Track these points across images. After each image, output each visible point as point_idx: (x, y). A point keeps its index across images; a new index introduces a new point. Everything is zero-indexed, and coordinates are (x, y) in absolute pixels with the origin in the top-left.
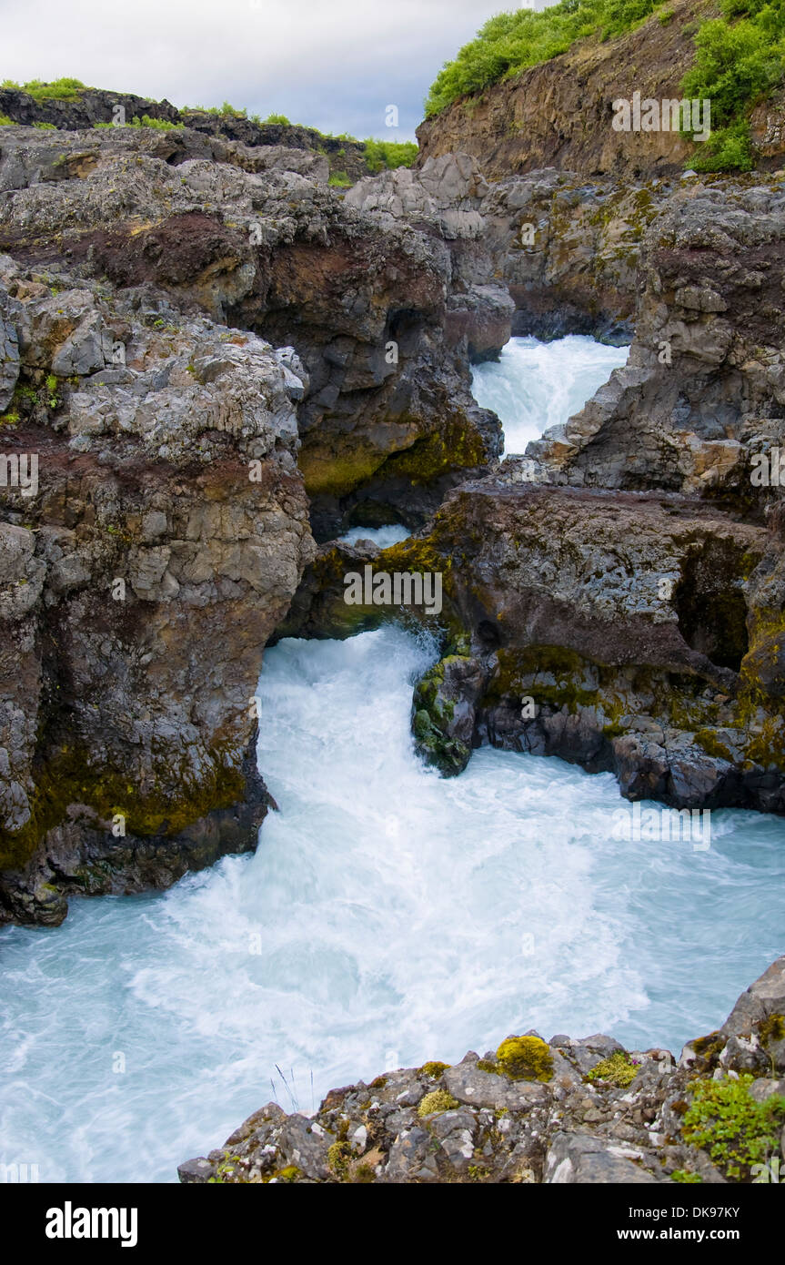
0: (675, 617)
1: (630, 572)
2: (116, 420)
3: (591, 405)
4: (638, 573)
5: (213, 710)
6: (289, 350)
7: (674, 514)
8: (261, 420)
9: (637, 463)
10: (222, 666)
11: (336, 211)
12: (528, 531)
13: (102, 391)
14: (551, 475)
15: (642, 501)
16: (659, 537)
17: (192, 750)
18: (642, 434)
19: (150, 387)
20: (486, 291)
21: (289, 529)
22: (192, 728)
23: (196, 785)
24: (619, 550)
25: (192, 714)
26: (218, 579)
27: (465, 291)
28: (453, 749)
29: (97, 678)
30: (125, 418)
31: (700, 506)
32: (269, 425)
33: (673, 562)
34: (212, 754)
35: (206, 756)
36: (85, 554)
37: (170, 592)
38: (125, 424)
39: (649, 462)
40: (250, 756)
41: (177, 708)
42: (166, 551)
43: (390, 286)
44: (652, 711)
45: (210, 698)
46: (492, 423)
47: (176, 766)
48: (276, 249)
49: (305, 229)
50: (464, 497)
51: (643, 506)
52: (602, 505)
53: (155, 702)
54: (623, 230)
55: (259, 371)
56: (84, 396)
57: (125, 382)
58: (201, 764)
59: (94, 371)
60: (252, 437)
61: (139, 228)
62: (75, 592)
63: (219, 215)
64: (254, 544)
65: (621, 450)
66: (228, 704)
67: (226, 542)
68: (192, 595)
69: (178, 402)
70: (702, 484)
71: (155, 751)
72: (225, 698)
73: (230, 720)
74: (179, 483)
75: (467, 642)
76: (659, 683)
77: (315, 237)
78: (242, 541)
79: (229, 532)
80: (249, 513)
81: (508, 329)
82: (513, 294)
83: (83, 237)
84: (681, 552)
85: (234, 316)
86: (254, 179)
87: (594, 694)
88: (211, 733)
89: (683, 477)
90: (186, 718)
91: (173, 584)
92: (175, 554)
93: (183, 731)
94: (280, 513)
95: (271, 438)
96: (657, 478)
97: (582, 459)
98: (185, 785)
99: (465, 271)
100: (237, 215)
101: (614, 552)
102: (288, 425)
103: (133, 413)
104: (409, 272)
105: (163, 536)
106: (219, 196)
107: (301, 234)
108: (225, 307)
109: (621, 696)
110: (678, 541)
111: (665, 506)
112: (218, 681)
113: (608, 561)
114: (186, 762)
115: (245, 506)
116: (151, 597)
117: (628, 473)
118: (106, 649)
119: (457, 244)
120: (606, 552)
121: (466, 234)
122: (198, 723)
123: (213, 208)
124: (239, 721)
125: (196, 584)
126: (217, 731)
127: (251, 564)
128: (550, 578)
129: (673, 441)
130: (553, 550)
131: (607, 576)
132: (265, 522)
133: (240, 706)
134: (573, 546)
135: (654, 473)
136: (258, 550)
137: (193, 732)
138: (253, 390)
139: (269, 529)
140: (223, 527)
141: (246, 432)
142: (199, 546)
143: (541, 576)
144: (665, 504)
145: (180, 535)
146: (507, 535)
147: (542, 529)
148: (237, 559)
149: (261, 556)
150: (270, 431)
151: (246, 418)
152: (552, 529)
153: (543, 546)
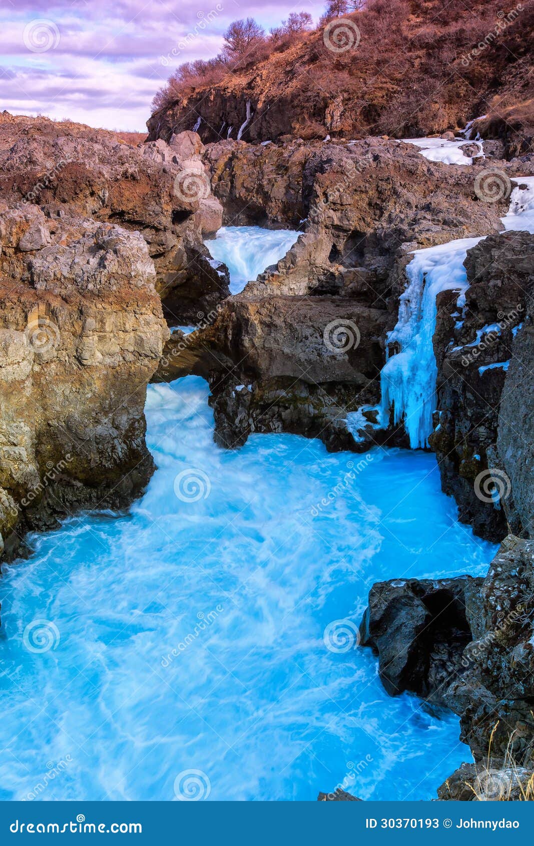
0: (347, 357)
1: (322, 336)
2: (60, 272)
3: (289, 253)
5: (124, 420)
7: (338, 306)
8: (139, 266)
9: (314, 282)
10: (126, 397)
11: (141, 161)
12: (268, 319)
13: (50, 258)
14: (273, 290)
15: (322, 300)
16: (334, 317)
17: (116, 441)
18: (317, 267)
19: (74, 255)
20: (208, 202)
21: (156, 323)
22: (114, 430)
23: (120, 459)
24: (315, 325)
25: (113, 423)
26: (123, 351)
30: (65, 271)
31: (349, 301)
32: (144, 270)
34: (125, 442)
35: (122, 444)
37: (99, 360)
38: (65, 274)
39: (320, 281)
40: (144, 442)
41: (105, 421)
42: (96, 338)
43: (172, 199)
44: (338, 404)
45: (122, 414)
46: (224, 269)
47: (109, 450)
49: (127, 171)
51: (322, 303)
52: (303, 303)
53: (95, 418)
54: (271, 169)
56: (39, 260)
58: (121, 449)
59: (42, 247)
60: (135, 277)
61: (40, 173)
62: (49, 362)
63: (84, 164)
64: (141, 332)
66: (131, 417)
67: (125, 331)
68: (108, 361)
70: (350, 291)
71: (97, 443)
72: (129, 413)
73: (133, 423)
74: (101, 302)
76: (340, 390)
77: (132, 175)
78: (135, 331)
79: (128, 327)
80: (137, 316)
81: (220, 222)
82: (222, 203)
83: (10, 179)
85: (96, 217)
87: (306, 399)
88: (123, 432)
89: (339, 287)
90: (110, 425)
91: (99, 356)
92: (101, 339)
93: (110, 432)
94: (151, 315)
95: (145, 277)
96: (324, 289)
97: (287, 281)
98: (115, 460)
100: (92, 165)
101: (313, 326)
102: (151, 269)
103: (68, 268)
105: (94, 331)
106: (81, 155)
107: (126, 174)
109: (321, 398)
112: (126, 405)
113: (311, 331)
114: (114, 448)
115: (135, 313)
116: (88, 363)
117: (310, 288)
120: (308, 327)
122: (117, 428)
123: (78, 161)
124: (136, 424)
125: (111, 355)
126: (127, 431)
127: (140, 342)
128: (281, 341)
129: (332, 270)
130: (281, 327)
131: (310, 338)
132: (145, 320)
133: (137, 417)
134: (291, 325)
135: (322, 286)
136: (142, 335)
137: (115, 433)
138: (134, 251)
139: (148, 323)
140: (124, 324)
141: (133, 274)
142: (112, 335)
143: (276, 341)
144: (333, 302)
145: (102, 329)
146: (256, 322)
147: (275, 318)
148: (132, 341)
149: (145, 338)
150: (144, 273)
151: (133, 267)
152: (279, 317)
153: (276, 326)
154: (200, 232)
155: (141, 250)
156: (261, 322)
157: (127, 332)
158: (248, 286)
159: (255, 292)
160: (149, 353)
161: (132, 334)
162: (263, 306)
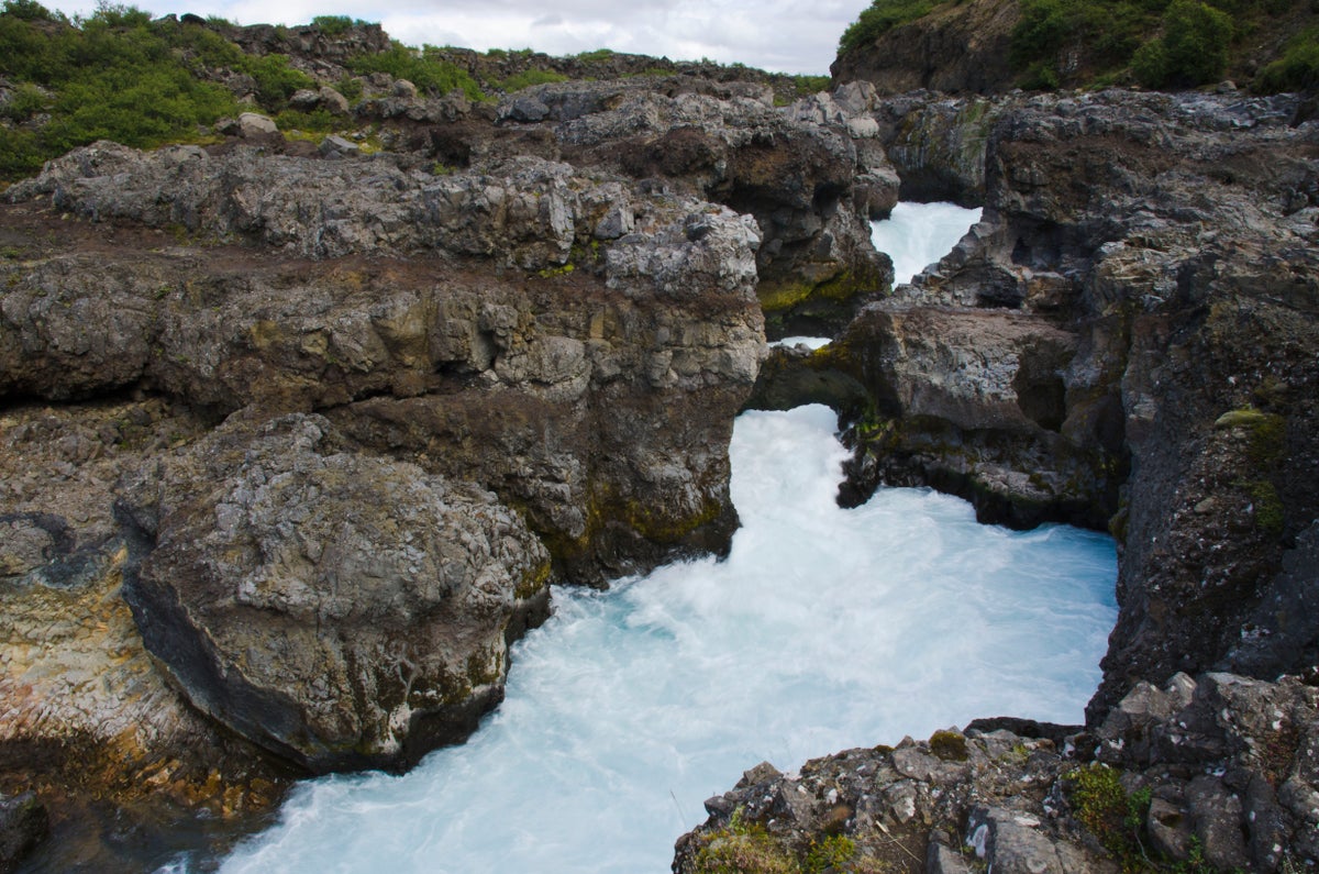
0: (1015, 396)
1: (985, 365)
2: (637, 266)
3: (956, 249)
4: (990, 365)
5: (701, 459)
6: (750, 216)
7: (1015, 323)
8: (731, 264)
9: (988, 288)
10: (707, 431)
11: (779, 122)
12: (914, 337)
13: (628, 249)
14: (929, 298)
15: (992, 315)
16: (1004, 340)
17: (688, 487)
18: (992, 269)
19: (656, 245)
20: (880, 172)
21: (751, 338)
22: (687, 472)
23: (690, 509)
24: (977, 348)
25: (687, 462)
26: (704, 372)
27: (866, 172)
28: (862, 485)
29: (625, 438)
30: (642, 266)
31: (1031, 317)
32: (737, 268)
33: (1013, 357)
34: (700, 489)
35: (696, 490)
36: (619, 357)
37: (672, 381)
38: (642, 270)
39: (997, 288)
40: (726, 491)
41: (678, 459)
42: (670, 354)
43: (815, 171)
44: (998, 460)
45: (699, 452)
46: (885, 262)
47: (678, 497)
48: (742, 150)
49: (759, 135)
50: (869, 313)
51: (993, 319)
52: (965, 318)
53: (663, 454)
55: (730, 232)
56: (615, 252)
57: (641, 243)
58: (693, 495)
59: (621, 234)
60: (724, 277)
61: (649, 138)
62: (611, 381)
63: (702, 128)
64: (729, 348)
65: (977, 280)
66: (712, 456)
67: (709, 347)
68: (685, 382)
69: (678, 255)
70: (1034, 303)
71: (663, 487)
72: (709, 452)
73: (712, 467)
74: (678, 308)
75: (872, 414)
76: (1003, 440)
77: (766, 140)
78: (721, 346)
79: (712, 341)
80: (724, 327)
81: (896, 197)
82: (898, 174)
83: (614, 147)
84: (1018, 350)
85: (712, 195)
86: (724, 105)
87: (959, 447)
88: (700, 475)
89: (1020, 298)
90: (683, 465)
91: (674, 375)
92: (677, 355)
93: (681, 473)
94: (745, 327)
95: (738, 277)
96: (1002, 299)
97: (950, 286)
98: (683, 509)
99: (866, 158)
100: (714, 128)
101: (974, 351)
102: (749, 267)
103: (646, 262)
104: (829, 161)
105: (667, 344)
106: (702, 116)
107: (756, 139)
108: (706, 189)
109: (977, 449)
110: (1017, 343)
111: (1008, 318)
112: (705, 441)
113: (969, 357)
114: (684, 494)
115: (722, 323)
116: (659, 385)
117: (982, 296)
118: (632, 419)
119: (861, 141)
120: (968, 351)
121: (866, 134)
122: (692, 468)
123: (697, 124)
124: (718, 467)
125: (689, 375)
126: (704, 474)
127: (726, 362)
128: (929, 367)
129: (1014, 274)
130: (931, 349)
131: (968, 367)
132: (735, 333)
133: (719, 458)
134: (945, 347)
135: (1000, 296)
136: (730, 352)
137: (688, 474)
138: (727, 244)
139: (738, 338)
140: (707, 337)
141: (722, 273)
142: (691, 350)
143: (923, 367)
144: (1008, 317)
145: (678, 343)
146: (899, 340)
147: (924, 336)
148: (716, 359)
149: (732, 356)
150: (738, 272)
151: (722, 264)
152: (930, 335)
153: (924, 347)
154: (867, 211)
156: (907, 341)
158: (901, 289)
159: (906, 299)
160: (737, 377)
161: (717, 350)
162: (910, 319)
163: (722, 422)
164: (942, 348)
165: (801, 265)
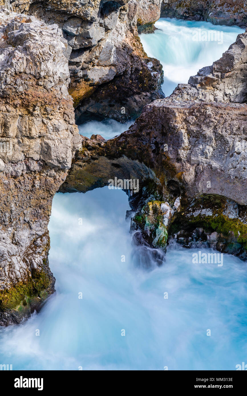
3: (226, 55)
5: (25, 235)
8: (50, 66)
10: (29, 210)
12: (195, 129)
14: (205, 96)
17: (14, 259)
21: (67, 130)
22: (13, 246)
23: (17, 279)
25: (13, 238)
26: (27, 159)
32: (55, 70)
34: (24, 260)
35: (21, 262)
40: (45, 261)
41: (5, 236)
45: (23, 229)
46: (157, 66)
47: (6, 269)
50: (154, 109)
55: (48, 39)
60: (46, 77)
64: (49, 139)
66: (34, 232)
67: (30, 137)
68: (11, 169)
78: (41, 137)
79: (34, 133)
80: (45, 121)
88: (24, 249)
90: (10, 241)
93: (8, 248)
94: (62, 121)
95: (56, 78)
97: (221, 86)
98: (12, 280)
102: (64, 69)
112: (27, 219)
114: (11, 266)
115: (43, 117)
122: (16, 244)
124: (39, 241)
125: (14, 163)
126: (27, 248)
127: (46, 150)
128: (209, 155)
130: (211, 139)
132: (54, 126)
133: (40, 233)
134: (222, 136)
136: (50, 142)
138: (46, 49)
139: (56, 130)
140: (30, 129)
141: (42, 74)
142: (16, 141)
143: (203, 153)
146: (183, 131)
147: (204, 128)
148: (38, 148)
149: (52, 146)
150: (55, 73)
151: (43, 67)
152: (208, 126)
153: (205, 137)
154: (136, 24)
155: (54, 47)
156: (189, 132)
157: (32, 138)
158: (178, 89)
159: (186, 96)
160: (56, 163)
161: (39, 141)
162: (191, 113)
163: (43, 202)
164: (220, 138)
165: (88, 68)
